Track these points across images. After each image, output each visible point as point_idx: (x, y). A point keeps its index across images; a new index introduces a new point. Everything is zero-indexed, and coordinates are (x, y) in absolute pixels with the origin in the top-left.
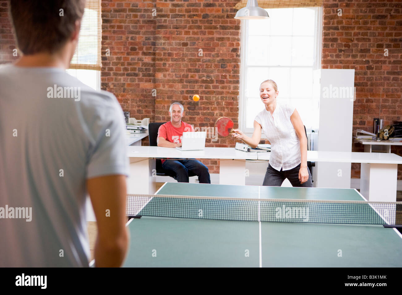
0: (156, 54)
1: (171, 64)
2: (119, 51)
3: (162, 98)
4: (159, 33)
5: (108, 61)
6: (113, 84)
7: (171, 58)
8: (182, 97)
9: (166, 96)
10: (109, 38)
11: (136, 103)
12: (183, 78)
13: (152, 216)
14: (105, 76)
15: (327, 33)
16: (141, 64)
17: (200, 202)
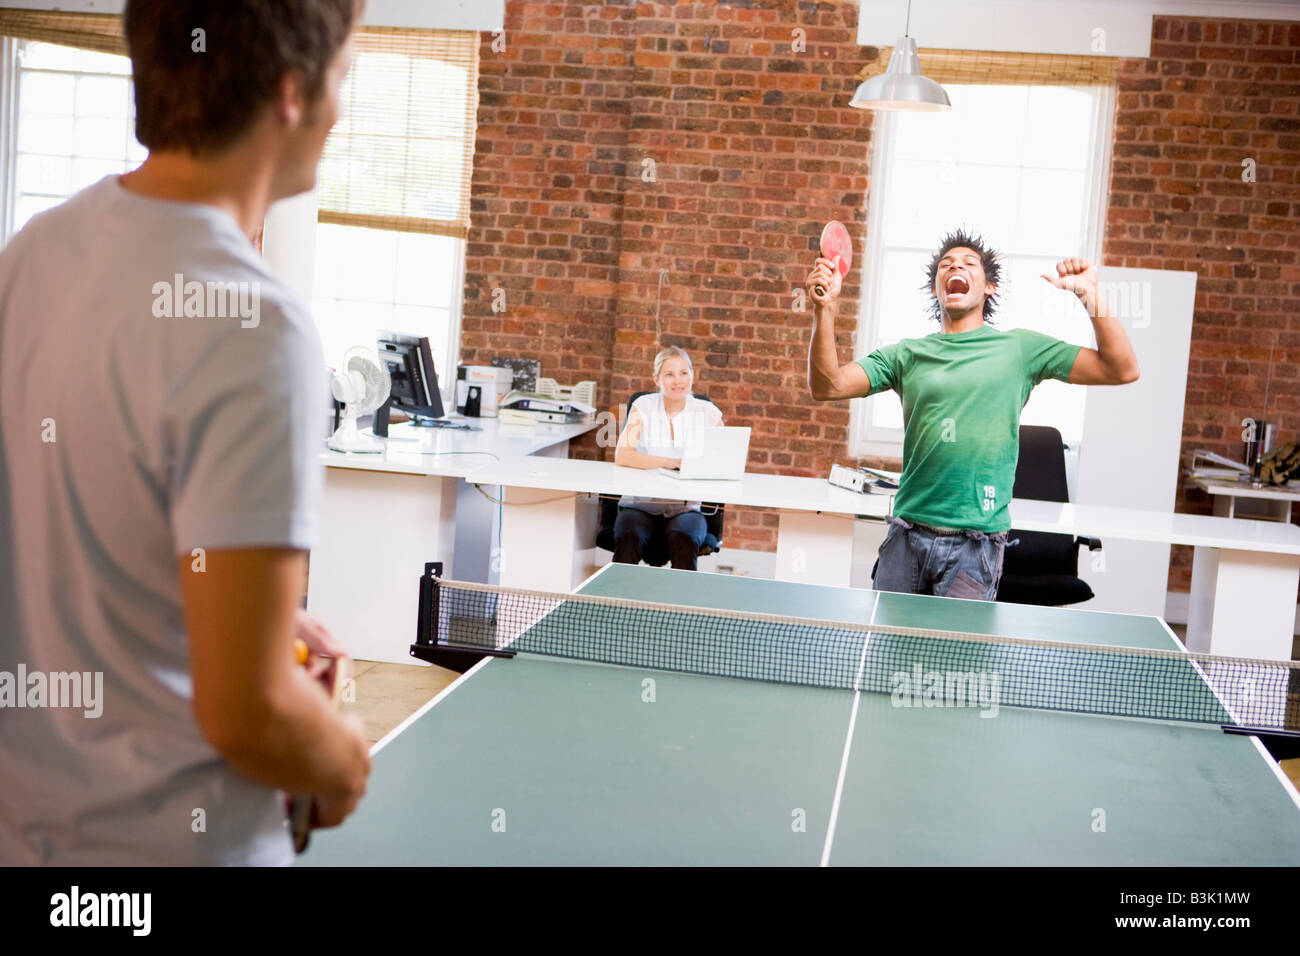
0: (626, 199)
1: (666, 229)
2: (521, 186)
3: (634, 327)
4: (637, 139)
5: (487, 213)
6: (499, 278)
7: (668, 214)
8: (692, 327)
9: (647, 322)
10: (496, 146)
11: (562, 337)
12: (697, 271)
13: (546, 654)
14: (478, 255)
15: (1125, 163)
16: (580, 227)
17: (688, 623)
